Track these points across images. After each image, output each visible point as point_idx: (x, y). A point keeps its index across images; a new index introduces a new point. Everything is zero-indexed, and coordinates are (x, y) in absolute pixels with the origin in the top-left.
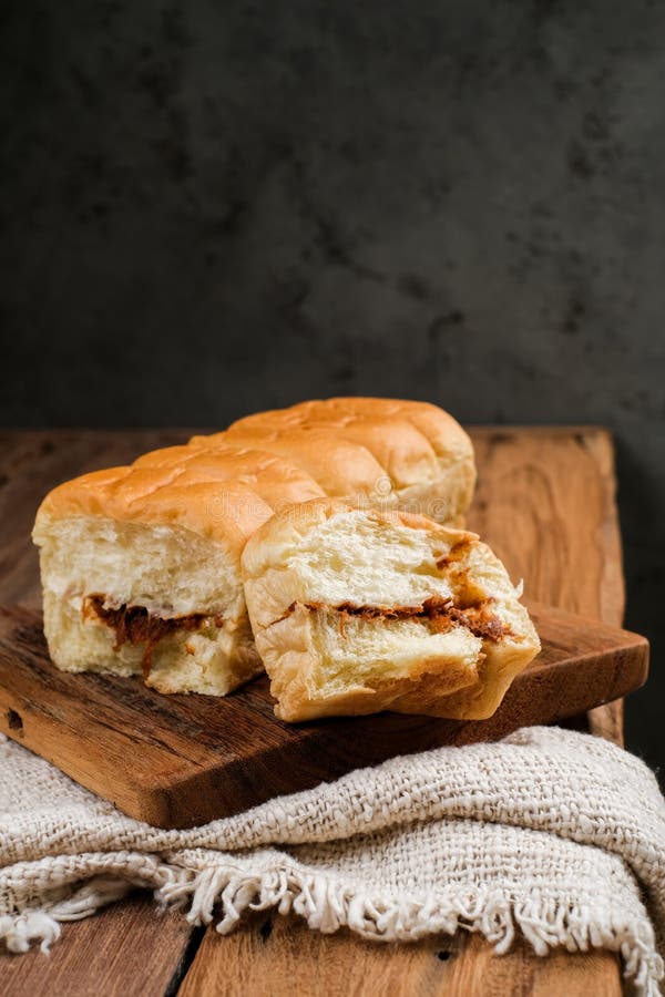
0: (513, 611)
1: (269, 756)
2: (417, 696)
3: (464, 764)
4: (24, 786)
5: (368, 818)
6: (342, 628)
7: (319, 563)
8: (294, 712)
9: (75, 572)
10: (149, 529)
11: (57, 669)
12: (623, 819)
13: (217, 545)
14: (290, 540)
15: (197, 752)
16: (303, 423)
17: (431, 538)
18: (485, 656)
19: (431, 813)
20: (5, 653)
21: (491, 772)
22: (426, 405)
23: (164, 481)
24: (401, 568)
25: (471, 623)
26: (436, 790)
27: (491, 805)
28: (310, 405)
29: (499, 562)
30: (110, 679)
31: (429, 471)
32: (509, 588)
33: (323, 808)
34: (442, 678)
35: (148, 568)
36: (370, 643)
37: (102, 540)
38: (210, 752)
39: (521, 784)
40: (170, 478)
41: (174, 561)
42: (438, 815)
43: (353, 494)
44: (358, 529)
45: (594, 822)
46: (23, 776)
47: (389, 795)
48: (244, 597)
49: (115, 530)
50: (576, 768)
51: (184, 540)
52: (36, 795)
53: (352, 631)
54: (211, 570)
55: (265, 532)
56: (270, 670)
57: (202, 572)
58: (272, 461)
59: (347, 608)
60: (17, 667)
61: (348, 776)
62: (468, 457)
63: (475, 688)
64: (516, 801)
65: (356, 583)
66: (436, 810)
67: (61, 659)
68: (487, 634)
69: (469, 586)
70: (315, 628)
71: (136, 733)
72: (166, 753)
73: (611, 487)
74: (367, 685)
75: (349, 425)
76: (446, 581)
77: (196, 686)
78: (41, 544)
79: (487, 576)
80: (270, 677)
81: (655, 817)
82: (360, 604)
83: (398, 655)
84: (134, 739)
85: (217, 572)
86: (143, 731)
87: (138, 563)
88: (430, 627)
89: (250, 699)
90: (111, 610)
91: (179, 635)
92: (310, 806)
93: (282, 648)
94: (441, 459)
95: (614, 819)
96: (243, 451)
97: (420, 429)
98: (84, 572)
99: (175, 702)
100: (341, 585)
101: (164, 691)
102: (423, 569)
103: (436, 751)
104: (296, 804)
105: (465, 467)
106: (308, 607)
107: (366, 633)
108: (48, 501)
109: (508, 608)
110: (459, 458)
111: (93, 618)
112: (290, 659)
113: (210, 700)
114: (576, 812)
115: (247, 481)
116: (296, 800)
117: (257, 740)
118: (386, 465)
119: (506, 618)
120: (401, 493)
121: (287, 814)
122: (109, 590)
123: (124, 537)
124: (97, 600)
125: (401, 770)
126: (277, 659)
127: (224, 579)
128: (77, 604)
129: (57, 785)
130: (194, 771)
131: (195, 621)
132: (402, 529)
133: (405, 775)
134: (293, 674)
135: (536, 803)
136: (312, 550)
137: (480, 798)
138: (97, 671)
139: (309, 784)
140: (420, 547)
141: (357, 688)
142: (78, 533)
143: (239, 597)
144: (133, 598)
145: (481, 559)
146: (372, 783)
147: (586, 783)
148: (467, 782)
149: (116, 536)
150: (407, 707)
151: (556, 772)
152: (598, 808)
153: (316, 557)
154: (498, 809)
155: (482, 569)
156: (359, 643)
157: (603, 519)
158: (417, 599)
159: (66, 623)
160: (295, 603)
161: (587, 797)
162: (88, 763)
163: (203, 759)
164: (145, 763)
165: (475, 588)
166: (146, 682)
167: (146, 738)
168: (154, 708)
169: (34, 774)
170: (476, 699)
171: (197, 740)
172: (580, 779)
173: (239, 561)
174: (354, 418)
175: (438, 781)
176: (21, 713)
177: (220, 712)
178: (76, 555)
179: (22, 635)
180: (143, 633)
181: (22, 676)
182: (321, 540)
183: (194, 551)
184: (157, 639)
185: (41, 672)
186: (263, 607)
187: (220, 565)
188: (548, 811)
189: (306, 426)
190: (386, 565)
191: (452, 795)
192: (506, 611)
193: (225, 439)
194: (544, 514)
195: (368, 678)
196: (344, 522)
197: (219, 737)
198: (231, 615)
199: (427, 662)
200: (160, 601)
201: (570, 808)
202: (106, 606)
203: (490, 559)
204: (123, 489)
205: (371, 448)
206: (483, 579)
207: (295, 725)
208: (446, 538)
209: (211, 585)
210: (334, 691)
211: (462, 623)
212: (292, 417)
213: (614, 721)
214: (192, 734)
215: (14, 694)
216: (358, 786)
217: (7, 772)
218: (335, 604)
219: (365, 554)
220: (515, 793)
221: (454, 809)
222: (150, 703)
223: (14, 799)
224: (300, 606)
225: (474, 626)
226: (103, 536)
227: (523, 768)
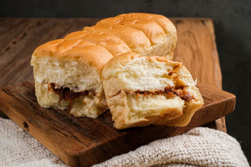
0: (194, 90)
1: (112, 142)
2: (162, 120)
3: (179, 144)
4: (29, 149)
5: (146, 164)
6: (137, 99)
7: (129, 76)
8: (121, 127)
9: (45, 75)
10: (70, 62)
11: (40, 107)
12: (233, 163)
13: (93, 68)
14: (119, 68)
15: (87, 141)
16: (121, 23)
17: (167, 65)
18: (185, 106)
19: (168, 161)
20: (23, 100)
21: (188, 147)
22: (161, 16)
23: (75, 45)
24: (156, 76)
25: (180, 94)
26: (169, 154)
27: (188, 159)
28: (123, 15)
29: (189, 72)
30: (58, 111)
31: (163, 39)
32: (192, 81)
33: (131, 160)
34: (171, 115)
35: (70, 75)
36: (147, 104)
37: (54, 65)
38: (92, 141)
39: (198, 151)
40: (77, 44)
41: (79, 73)
42: (170, 162)
43: (138, 47)
44: (142, 63)
45: (223, 165)
46: (29, 145)
47: (153, 156)
48: (103, 85)
49: (58, 62)
50: (216, 145)
51: (82, 66)
52: (33, 153)
53: (140, 100)
54: (91, 76)
55: (110, 64)
56: (112, 112)
57: (88, 77)
58: (111, 37)
59: (139, 92)
60: (27, 105)
61: (139, 148)
62: (175, 33)
63: (182, 116)
64: (196, 157)
65: (141, 82)
66: (169, 161)
67: (41, 104)
68: (186, 99)
69: (179, 81)
70: (128, 99)
71: (66, 133)
72: (77, 141)
73: (214, 37)
74: (146, 118)
75: (136, 23)
76: (172, 80)
77: (87, 115)
78: (34, 66)
79: (185, 77)
80: (112, 114)
81: (242, 161)
82: (143, 90)
83: (157, 108)
84: (66, 135)
85: (93, 77)
86: (69, 132)
87: (67, 73)
88: (166, 96)
89: (105, 119)
90: (58, 89)
91: (81, 97)
92: (127, 160)
93: (116, 105)
94: (166, 34)
95: (230, 163)
96: (102, 33)
97: (160, 24)
98: (48, 76)
99: (79, 120)
100: (137, 83)
101: (76, 116)
102: (164, 76)
103: (169, 139)
104: (122, 159)
105: (174, 37)
106: (125, 92)
107: (145, 100)
108: (35, 51)
109: (192, 88)
110: (172, 34)
111: (51, 91)
112: (119, 109)
113: (91, 120)
114: (217, 161)
115: (103, 45)
116: (122, 158)
117: (108, 136)
118: (149, 37)
119: (192, 92)
120: (154, 46)
121: (119, 163)
122: (57, 82)
123: (61, 64)
124: (53, 85)
125: (157, 147)
126: (114, 108)
127: (96, 79)
128: (46, 86)
129: (40, 149)
130: (87, 149)
131: (86, 93)
132: (157, 62)
133: (159, 149)
134: (120, 114)
135: (203, 158)
136: (126, 71)
137: (185, 157)
138: (53, 108)
139: (126, 152)
140: (163, 68)
141: (142, 119)
142: (46, 63)
143: (101, 86)
144: (65, 85)
145: (183, 71)
146: (148, 151)
147: (219, 150)
148: (180, 151)
149: (59, 64)
150: (158, 123)
151: (209, 146)
152: (224, 160)
153: (128, 74)
154: (191, 160)
155: (183, 75)
156: (143, 104)
157: (213, 49)
158: (162, 87)
159: (43, 92)
160: (121, 90)
161: (220, 155)
162: (50, 144)
163: (90, 144)
164: (70, 145)
165: (181, 82)
166: (70, 113)
167: (70, 135)
168: (73, 123)
169: (32, 145)
170: (182, 120)
171: (87, 136)
172: (217, 149)
173: (101, 74)
174: (138, 21)
175: (170, 151)
176: (28, 123)
177: (95, 124)
178: (45, 70)
179: (29, 93)
180: (68, 97)
181: (28, 109)
182: (129, 68)
183: (85, 69)
184: (73, 99)
185: (35, 108)
186: (109, 90)
187: (94, 74)
188: (207, 161)
189: (122, 23)
190: (151, 75)
191: (175, 156)
192: (192, 90)
193: (95, 28)
194: (194, 47)
195: (146, 115)
196: (137, 61)
197: (95, 135)
198: (98, 91)
199: (167, 110)
200: (74, 85)
201: (214, 160)
202: (56, 88)
203: (186, 71)
204: (61, 48)
205: (144, 32)
206: (183, 78)
207: (121, 131)
208: (171, 65)
209: (91, 81)
210: (135, 120)
211: (177, 95)
212: (117, 20)
213: (223, 121)
214: (86, 133)
215: (25, 116)
216: (143, 153)
217: (24, 144)
218: (134, 91)
219: (145, 72)
220: (196, 155)
221: (175, 160)
222: (71, 121)
223: (26, 154)
224: (123, 92)
225: (182, 96)
226: (54, 64)
227: (198, 145)
